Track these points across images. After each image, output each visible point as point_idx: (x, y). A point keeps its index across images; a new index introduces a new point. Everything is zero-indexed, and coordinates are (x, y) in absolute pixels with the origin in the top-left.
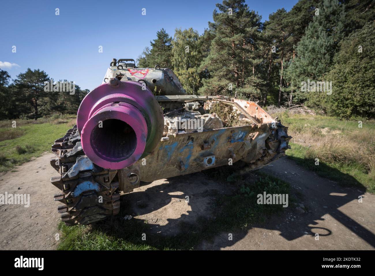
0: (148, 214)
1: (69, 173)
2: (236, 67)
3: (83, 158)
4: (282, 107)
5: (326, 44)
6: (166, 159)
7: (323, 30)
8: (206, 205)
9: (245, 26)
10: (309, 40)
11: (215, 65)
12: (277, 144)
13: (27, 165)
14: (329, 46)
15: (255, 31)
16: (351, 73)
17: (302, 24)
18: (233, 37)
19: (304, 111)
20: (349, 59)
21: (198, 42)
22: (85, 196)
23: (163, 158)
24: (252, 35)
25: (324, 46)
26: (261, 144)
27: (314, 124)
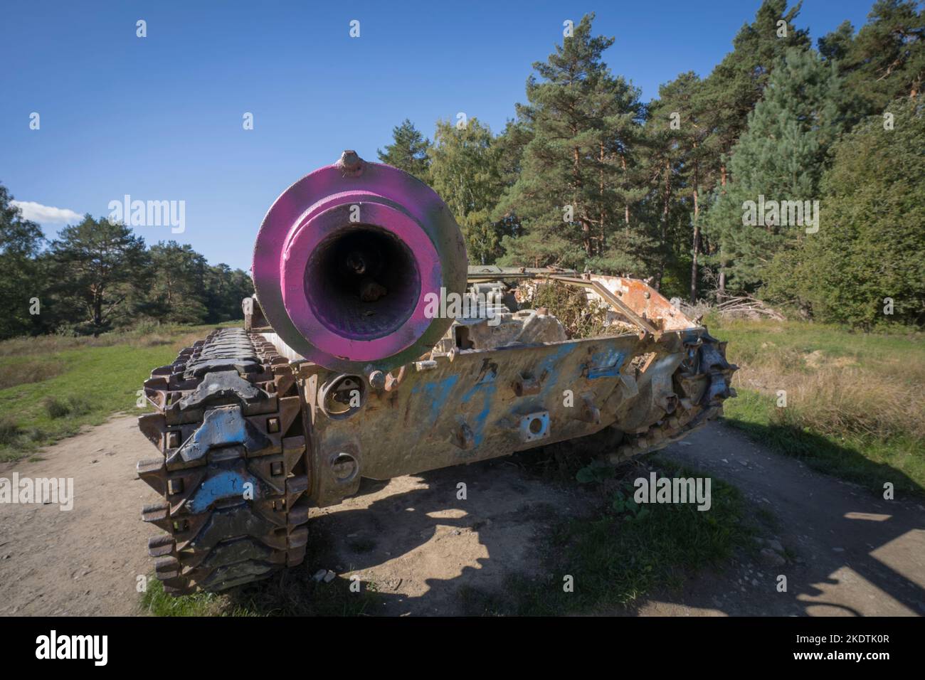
0: (377, 567)
1: (184, 450)
2: (586, 208)
3: (222, 412)
4: (701, 303)
5: (800, 150)
6: (426, 420)
7: (789, 118)
8: (527, 544)
9: (603, 112)
10: (758, 140)
11: (534, 203)
12: (702, 384)
13: (69, 446)
14: (806, 155)
15: (626, 123)
16: (867, 218)
17: (739, 107)
18: (575, 139)
19: (757, 312)
20: (859, 184)
21: (490, 150)
22: (221, 511)
23: (419, 417)
24: (620, 133)
25: (796, 155)
26: (662, 383)
27: (784, 343)
